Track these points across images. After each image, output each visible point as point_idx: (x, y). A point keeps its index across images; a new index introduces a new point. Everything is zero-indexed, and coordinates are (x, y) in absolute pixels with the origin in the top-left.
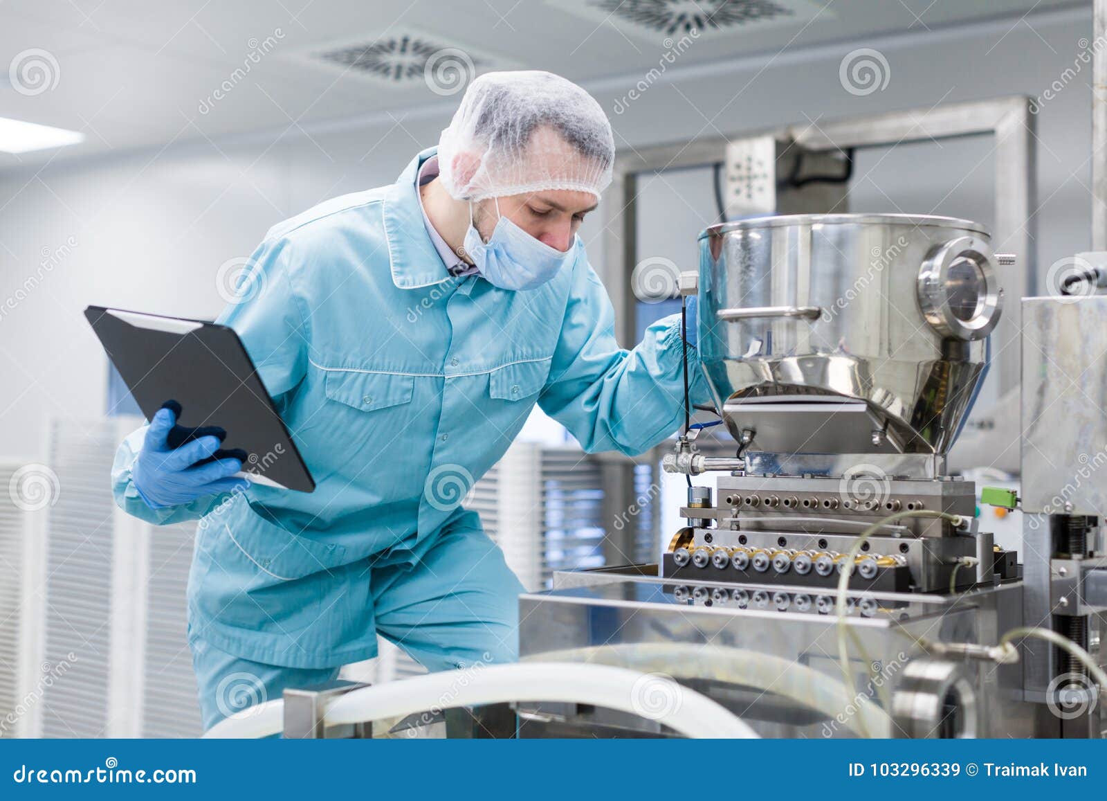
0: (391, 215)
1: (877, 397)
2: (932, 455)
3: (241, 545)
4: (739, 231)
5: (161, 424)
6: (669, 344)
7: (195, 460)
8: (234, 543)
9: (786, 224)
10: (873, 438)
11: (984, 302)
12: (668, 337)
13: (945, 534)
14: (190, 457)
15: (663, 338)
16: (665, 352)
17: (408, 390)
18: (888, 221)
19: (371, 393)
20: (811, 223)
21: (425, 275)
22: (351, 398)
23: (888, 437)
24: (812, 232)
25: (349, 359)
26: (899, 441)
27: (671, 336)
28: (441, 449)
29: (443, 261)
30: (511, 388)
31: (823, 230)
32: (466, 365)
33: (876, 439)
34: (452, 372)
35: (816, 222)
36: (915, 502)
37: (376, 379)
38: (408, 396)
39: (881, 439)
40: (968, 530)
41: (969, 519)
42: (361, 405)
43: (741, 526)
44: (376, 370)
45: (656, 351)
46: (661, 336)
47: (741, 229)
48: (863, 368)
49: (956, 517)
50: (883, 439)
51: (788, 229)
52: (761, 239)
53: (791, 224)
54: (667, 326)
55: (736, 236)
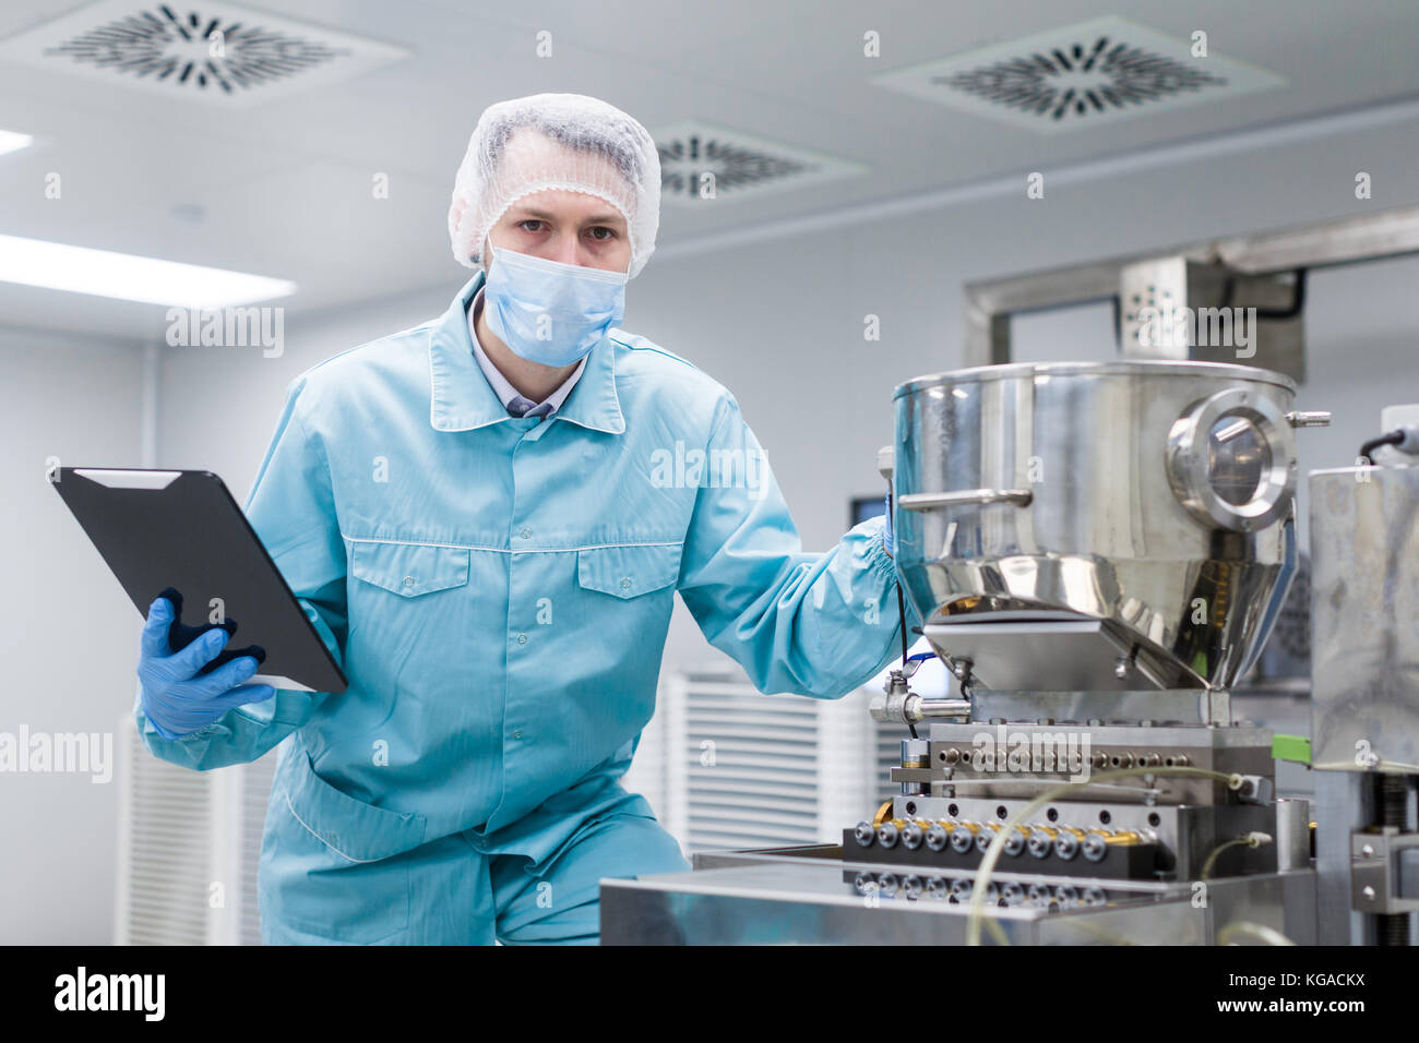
0: (439, 342)
1: (1128, 611)
2: (1206, 692)
3: (302, 819)
4: (940, 388)
5: (158, 618)
6: (870, 561)
7: (201, 664)
8: (294, 817)
9: (999, 376)
10: (1117, 667)
11: (1268, 480)
12: (869, 551)
13: (1217, 800)
14: (195, 658)
15: (863, 554)
16: (865, 572)
17: (462, 569)
18: (1138, 371)
19: (414, 572)
20: (1034, 373)
21: (474, 414)
22: (388, 581)
23: (1140, 667)
24: (1035, 390)
25: (383, 526)
26: (1156, 671)
27: (872, 551)
28: (518, 656)
29: (497, 396)
30: (619, 580)
31: (1050, 383)
32: (540, 537)
33: (1121, 669)
34: (520, 546)
35: (1042, 373)
36: (1175, 756)
37: (418, 554)
38: (463, 576)
39: (1127, 670)
40: (1254, 795)
41: (1255, 780)
42: (401, 588)
43: (957, 792)
44: (418, 540)
45: (852, 568)
46: (860, 548)
47: (942, 384)
48: (1106, 574)
49: (1236, 776)
50: (1132, 669)
51: (1002, 385)
52: (967, 399)
53: (1006, 376)
54: (868, 535)
55: (936, 394)
